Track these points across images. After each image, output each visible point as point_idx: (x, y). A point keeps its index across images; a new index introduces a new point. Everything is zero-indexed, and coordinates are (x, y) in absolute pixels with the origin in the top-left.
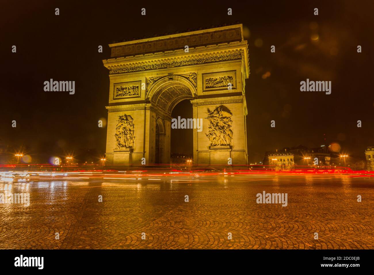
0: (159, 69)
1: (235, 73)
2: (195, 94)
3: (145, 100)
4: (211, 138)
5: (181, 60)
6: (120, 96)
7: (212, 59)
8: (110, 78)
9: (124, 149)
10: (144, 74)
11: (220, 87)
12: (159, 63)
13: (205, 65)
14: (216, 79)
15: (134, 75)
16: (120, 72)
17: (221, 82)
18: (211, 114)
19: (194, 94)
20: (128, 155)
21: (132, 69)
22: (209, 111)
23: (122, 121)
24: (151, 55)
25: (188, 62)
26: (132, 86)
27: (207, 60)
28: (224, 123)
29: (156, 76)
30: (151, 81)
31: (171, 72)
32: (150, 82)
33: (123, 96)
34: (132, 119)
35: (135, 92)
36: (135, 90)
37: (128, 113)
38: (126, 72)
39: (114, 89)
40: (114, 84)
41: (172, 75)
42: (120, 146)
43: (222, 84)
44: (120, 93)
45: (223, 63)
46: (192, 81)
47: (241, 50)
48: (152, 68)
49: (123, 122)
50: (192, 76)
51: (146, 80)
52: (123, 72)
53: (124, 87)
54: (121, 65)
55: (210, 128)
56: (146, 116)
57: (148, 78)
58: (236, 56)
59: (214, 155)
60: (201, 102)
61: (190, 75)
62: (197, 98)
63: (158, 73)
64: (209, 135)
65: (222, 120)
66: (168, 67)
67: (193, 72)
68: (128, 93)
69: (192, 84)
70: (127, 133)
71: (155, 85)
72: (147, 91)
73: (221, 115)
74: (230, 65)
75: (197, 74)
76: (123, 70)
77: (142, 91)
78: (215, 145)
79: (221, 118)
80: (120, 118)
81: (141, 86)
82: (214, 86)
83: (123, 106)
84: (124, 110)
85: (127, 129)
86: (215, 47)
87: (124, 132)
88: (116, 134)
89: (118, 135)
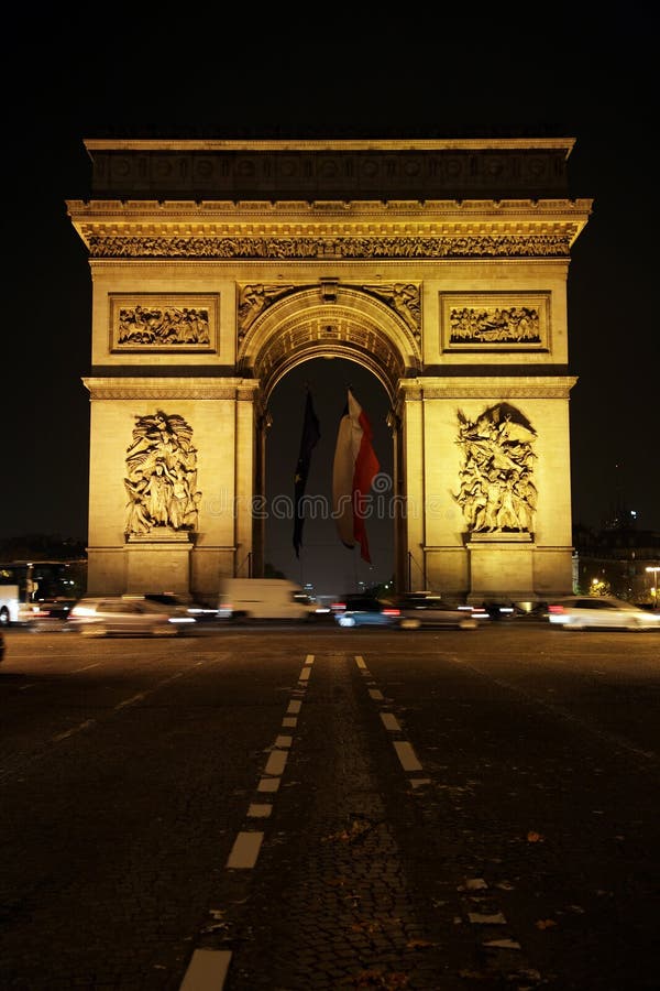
0: (288, 257)
1: (548, 302)
2: (413, 359)
3: (233, 363)
4: (468, 508)
5: (367, 237)
6: (135, 341)
7: (473, 244)
8: (94, 271)
9: (166, 532)
10: (230, 271)
11: (496, 341)
12: (286, 236)
13: (450, 265)
14: (486, 315)
15: (190, 270)
16: (135, 253)
17: (502, 326)
18: (470, 429)
19: (411, 357)
20: (186, 554)
21: (184, 247)
22: (462, 418)
23: (152, 435)
24: (265, 206)
25: (392, 245)
26: (181, 310)
27: (456, 245)
28: (514, 460)
29: (274, 281)
30: (253, 296)
31: (333, 272)
32: (251, 300)
33: (150, 342)
34: (189, 429)
35: (195, 332)
36: (194, 324)
37: (170, 408)
38: (159, 256)
39: (111, 313)
40: (109, 294)
41: (333, 284)
42: (150, 524)
43: (503, 334)
44: (133, 329)
45: (508, 265)
46: (404, 313)
47: (569, 226)
48: (260, 252)
49: (155, 438)
50: (405, 296)
51: (239, 292)
52: (147, 252)
53: (150, 309)
54: (140, 228)
55: (466, 473)
56: (240, 420)
57: (242, 286)
58: (553, 243)
59: (482, 560)
60: (436, 386)
61: (398, 290)
62: (420, 375)
63: (284, 271)
64: (463, 496)
65: (505, 452)
66: (319, 256)
67: (407, 281)
68: (167, 332)
69: (403, 323)
70: (173, 479)
71: (270, 315)
72: (241, 334)
73: (503, 434)
74: (532, 272)
75: (420, 291)
76: (144, 243)
77: (222, 331)
78: (485, 530)
79: (503, 445)
80: (142, 422)
81: (218, 314)
82: (479, 336)
83: (152, 380)
84: (156, 396)
85: (173, 463)
86: (489, 209)
87: (163, 473)
88: (127, 481)
89: (135, 485)
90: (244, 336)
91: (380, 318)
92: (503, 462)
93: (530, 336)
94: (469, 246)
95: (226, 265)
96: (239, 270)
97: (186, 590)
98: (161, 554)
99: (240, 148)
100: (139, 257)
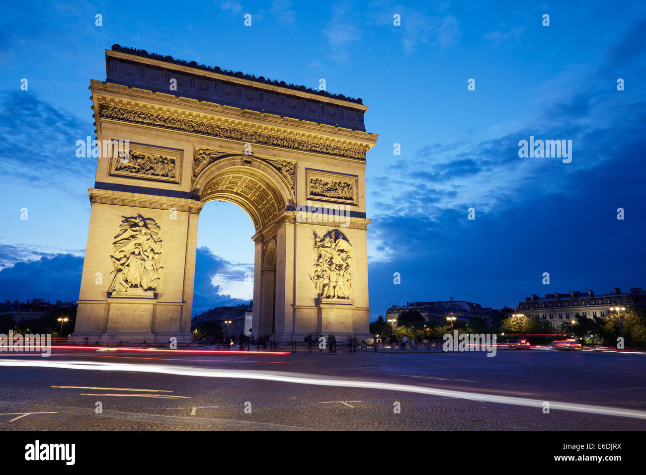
0: (225, 137)
1: (357, 181)
3: (190, 191)
4: (318, 284)
5: (270, 134)
6: (127, 170)
7: (322, 147)
8: (103, 125)
9: (139, 292)
10: (192, 139)
11: (332, 197)
12: (226, 125)
13: (311, 155)
15: (167, 134)
16: (132, 119)
17: (335, 190)
18: (320, 241)
19: (289, 200)
20: (151, 306)
21: (164, 121)
22: (315, 235)
23: (134, 229)
24: (217, 107)
25: (282, 140)
26: (158, 156)
27: (314, 146)
28: (342, 260)
29: (217, 149)
30: (204, 155)
32: (202, 157)
33: (137, 172)
34: (158, 227)
35: (167, 170)
36: (166, 166)
37: (146, 213)
38: (147, 123)
40: (113, 140)
41: (250, 155)
42: (127, 286)
43: (336, 194)
44: (126, 163)
45: (339, 160)
46: (287, 176)
47: (367, 146)
48: (210, 131)
49: (136, 231)
50: (287, 168)
51: (195, 152)
52: (140, 120)
53: (138, 153)
54: (137, 105)
55: (317, 265)
56: (190, 225)
58: (359, 153)
59: (328, 314)
62: (294, 210)
63: (224, 144)
64: (316, 278)
65: (339, 255)
66: (243, 139)
67: (289, 160)
68: (148, 168)
69: (286, 182)
70: (146, 258)
71: (213, 167)
72: (195, 175)
73: (338, 245)
74: (349, 165)
75: (295, 166)
76: (139, 115)
77: (184, 171)
78: (329, 297)
79: (338, 251)
80: (127, 220)
81: (182, 162)
82: (324, 194)
83: (137, 195)
84: (138, 205)
85: (146, 247)
86: (332, 130)
87: (140, 253)
88: (112, 257)
89: (118, 260)
90: (196, 177)
91: (274, 177)
92: (337, 260)
93: (348, 197)
94: (320, 147)
95: (189, 135)
96: (196, 139)
97: (149, 330)
98: (134, 305)
99: (202, 74)
100: (135, 122)
